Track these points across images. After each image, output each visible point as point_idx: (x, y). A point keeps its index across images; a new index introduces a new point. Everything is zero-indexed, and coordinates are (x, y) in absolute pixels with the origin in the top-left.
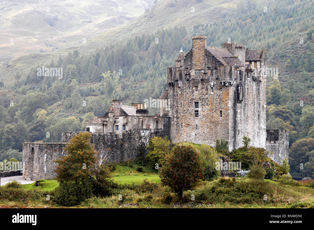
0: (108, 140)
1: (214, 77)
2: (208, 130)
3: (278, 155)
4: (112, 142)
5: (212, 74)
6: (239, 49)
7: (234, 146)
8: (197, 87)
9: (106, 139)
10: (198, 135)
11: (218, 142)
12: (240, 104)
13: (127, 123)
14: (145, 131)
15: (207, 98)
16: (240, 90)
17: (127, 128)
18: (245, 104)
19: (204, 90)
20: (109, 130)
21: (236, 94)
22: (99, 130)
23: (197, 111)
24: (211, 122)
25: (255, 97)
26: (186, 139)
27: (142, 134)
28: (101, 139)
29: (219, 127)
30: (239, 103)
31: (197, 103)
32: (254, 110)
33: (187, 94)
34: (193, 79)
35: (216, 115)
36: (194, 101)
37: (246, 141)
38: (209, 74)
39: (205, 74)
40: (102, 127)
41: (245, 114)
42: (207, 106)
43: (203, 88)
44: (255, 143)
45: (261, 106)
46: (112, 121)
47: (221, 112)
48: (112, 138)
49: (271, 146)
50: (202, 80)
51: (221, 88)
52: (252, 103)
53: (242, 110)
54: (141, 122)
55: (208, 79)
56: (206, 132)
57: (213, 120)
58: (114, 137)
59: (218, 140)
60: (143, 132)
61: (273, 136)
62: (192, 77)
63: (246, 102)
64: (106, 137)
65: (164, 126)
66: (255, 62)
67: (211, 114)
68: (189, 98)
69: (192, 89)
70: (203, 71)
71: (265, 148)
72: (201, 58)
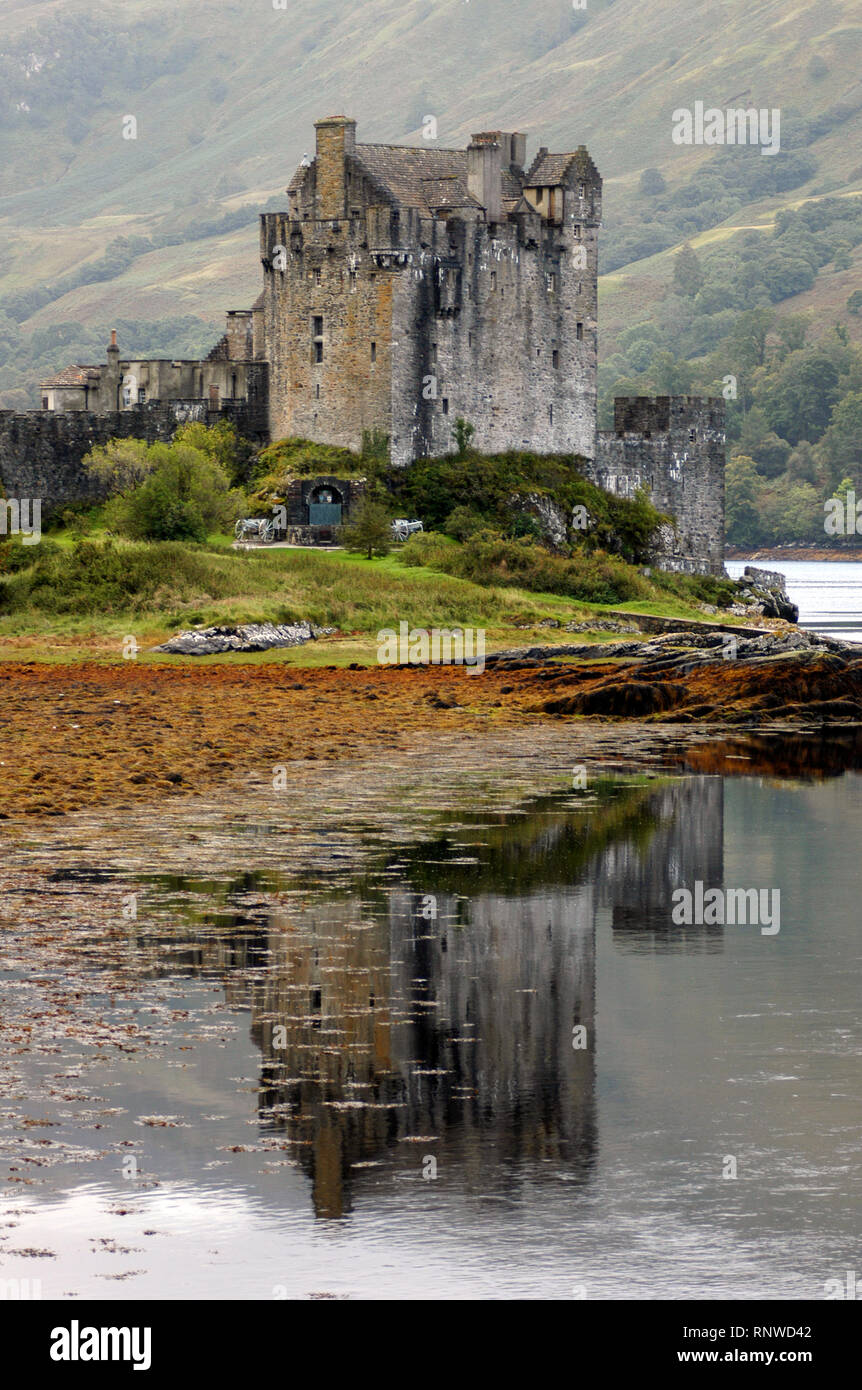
0: (67, 435)
1: (358, 240)
2: (344, 399)
3: (667, 474)
4: (81, 439)
5: (352, 233)
6: (476, 153)
7: (419, 446)
8: (317, 271)
9: (60, 432)
10: (321, 417)
11: (366, 435)
12: (450, 322)
13: (148, 383)
14: (187, 407)
15: (342, 306)
16: (441, 278)
17: (149, 396)
18: (478, 323)
19: (334, 280)
20: (107, 404)
21: (431, 293)
22: (73, 404)
23: (319, 345)
24: (353, 378)
25: (535, 296)
26: (295, 428)
27: (179, 415)
28: (43, 429)
29: (368, 393)
30: (442, 317)
31: (318, 320)
32: (529, 340)
33: (297, 292)
34: (309, 248)
35: (362, 354)
36: (311, 313)
37: (463, 431)
38: (345, 233)
39: (337, 230)
40: (83, 394)
41: (476, 353)
42: (341, 330)
43: (331, 275)
44: (535, 438)
45: (571, 322)
46: (113, 376)
47: (374, 345)
48: (81, 427)
49: (627, 446)
50: (331, 250)
51: (374, 275)
52: (519, 316)
53: (465, 339)
54: (198, 380)
55: (344, 246)
56: (339, 408)
57: (356, 371)
58: (86, 423)
59: (366, 432)
60: (182, 409)
61: (656, 416)
62: (307, 243)
63: (486, 315)
64: (60, 423)
65: (250, 388)
66: (552, 188)
67: (352, 354)
68: (302, 307)
69: (307, 279)
70: (331, 224)
71: (590, 454)
72: (336, 184)
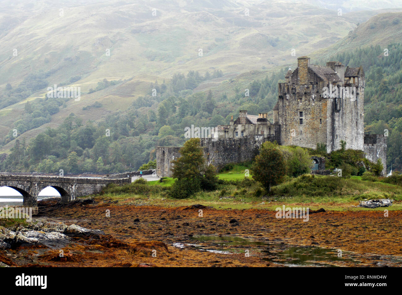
0: (227, 144)
1: (315, 90)
2: (310, 135)
3: (376, 155)
4: (231, 146)
5: (313, 88)
6: (338, 67)
7: (332, 148)
8: (301, 99)
9: (225, 144)
10: (302, 140)
11: (318, 145)
12: (338, 113)
13: (244, 130)
14: (259, 137)
15: (309, 109)
16: (337, 101)
17: (245, 134)
18: (343, 113)
19: (307, 102)
20: (231, 136)
21: (334, 105)
22: (221, 136)
23: (301, 120)
24: (313, 129)
25: (353, 107)
26: (293, 143)
27: (257, 139)
28: (221, 143)
29: (319, 133)
30: (337, 112)
31: (301, 113)
32: (352, 119)
33: (294, 105)
34: (298, 93)
35: (317, 122)
36: (299, 111)
37: (343, 144)
38: (311, 88)
39: (308, 88)
40: (224, 133)
41: (342, 122)
42: (309, 115)
43: (306, 100)
44: (353, 146)
45: (359, 114)
46: (232, 128)
47: (321, 120)
48: (231, 142)
49: (369, 148)
50: (305, 93)
51: (321, 100)
52: (350, 112)
53: (340, 118)
54: (257, 129)
55: (310, 92)
56: (308, 137)
57: (314, 127)
58: (232, 141)
59: (318, 144)
60: (257, 137)
61: (372, 140)
62: (297, 91)
63: (344, 112)
64: (225, 141)
65: (275, 132)
66: (354, 77)
67: (313, 122)
68: (295, 109)
69: (297, 101)
70: (306, 86)
71: (363, 150)
72: (305, 75)
